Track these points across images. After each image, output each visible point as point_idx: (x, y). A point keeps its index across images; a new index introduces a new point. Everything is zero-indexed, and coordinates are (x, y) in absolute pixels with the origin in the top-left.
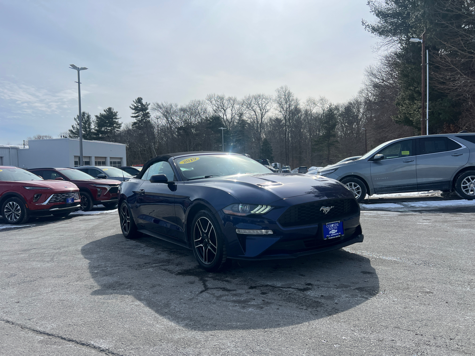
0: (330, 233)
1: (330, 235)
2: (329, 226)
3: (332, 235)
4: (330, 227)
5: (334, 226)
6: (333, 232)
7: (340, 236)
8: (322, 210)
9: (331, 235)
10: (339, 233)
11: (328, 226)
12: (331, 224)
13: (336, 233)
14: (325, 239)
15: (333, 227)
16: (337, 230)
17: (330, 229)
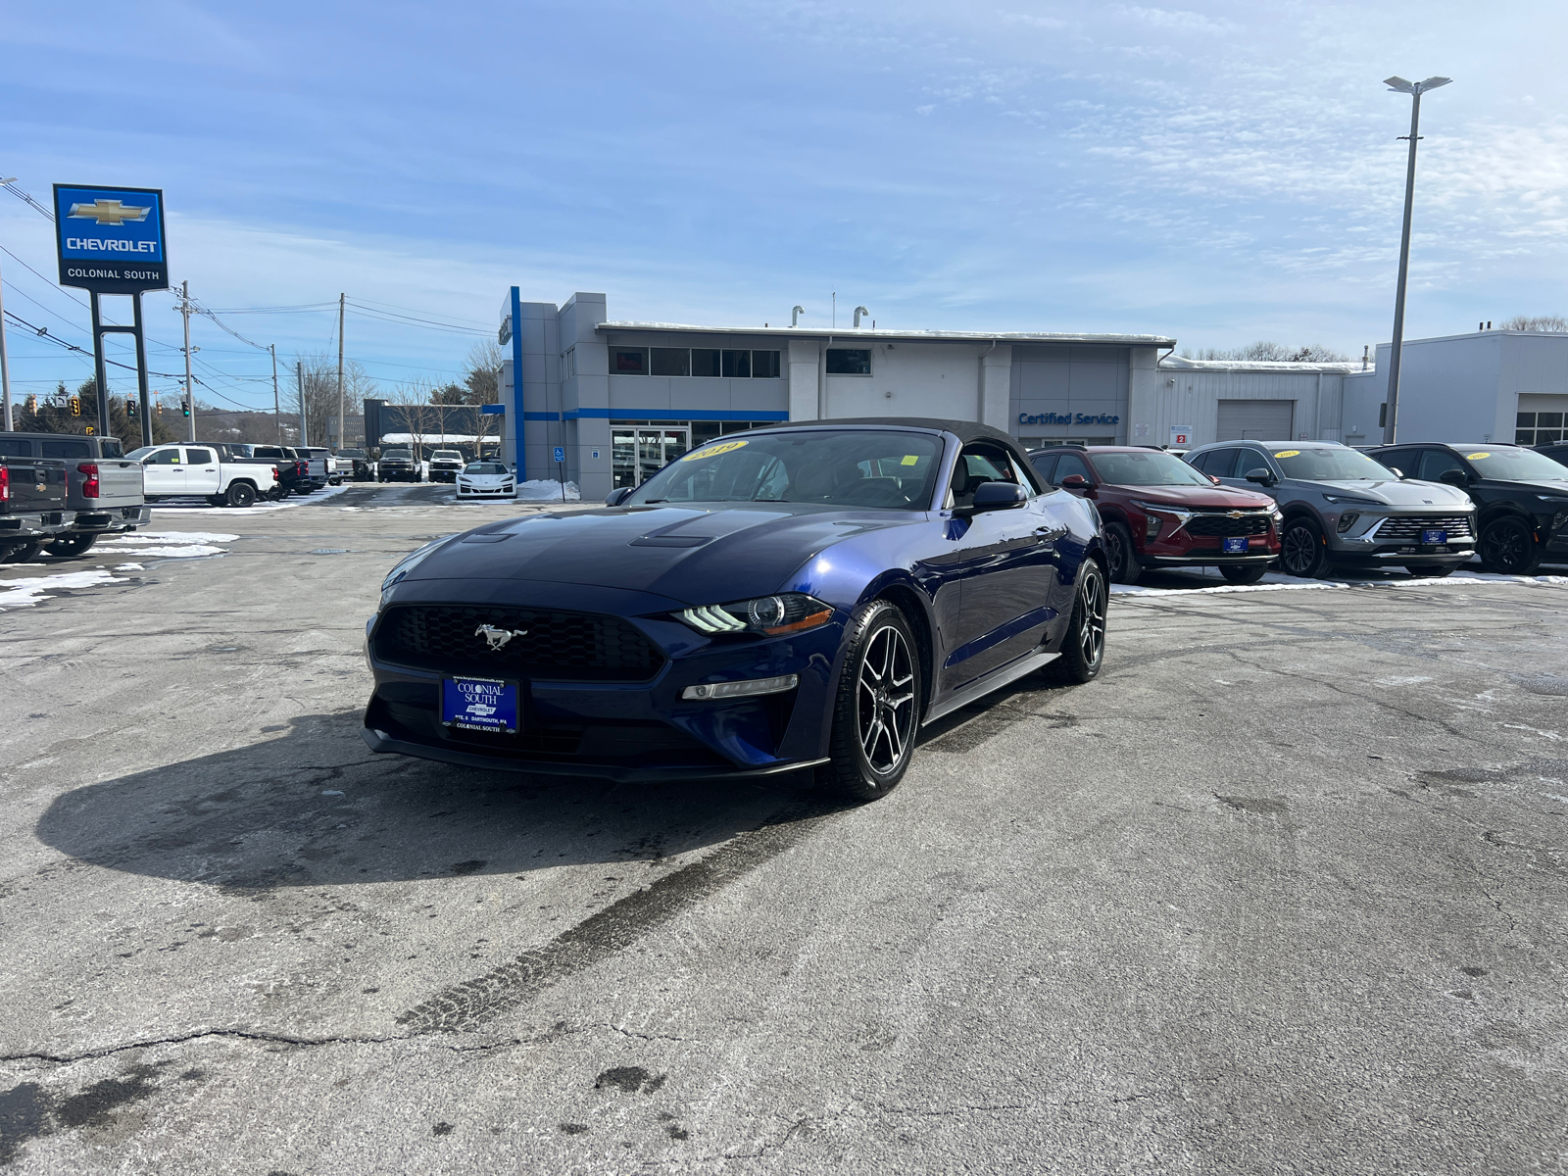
0: (468, 710)
1: (467, 718)
2: (467, 688)
3: (473, 719)
4: (470, 693)
5: (486, 693)
6: (481, 711)
7: (498, 730)
8: (483, 636)
9: (470, 718)
10: (501, 721)
11: (462, 688)
12: (475, 683)
13: (489, 716)
14: (447, 724)
15: (480, 695)
16: (494, 709)
17: (470, 699)
